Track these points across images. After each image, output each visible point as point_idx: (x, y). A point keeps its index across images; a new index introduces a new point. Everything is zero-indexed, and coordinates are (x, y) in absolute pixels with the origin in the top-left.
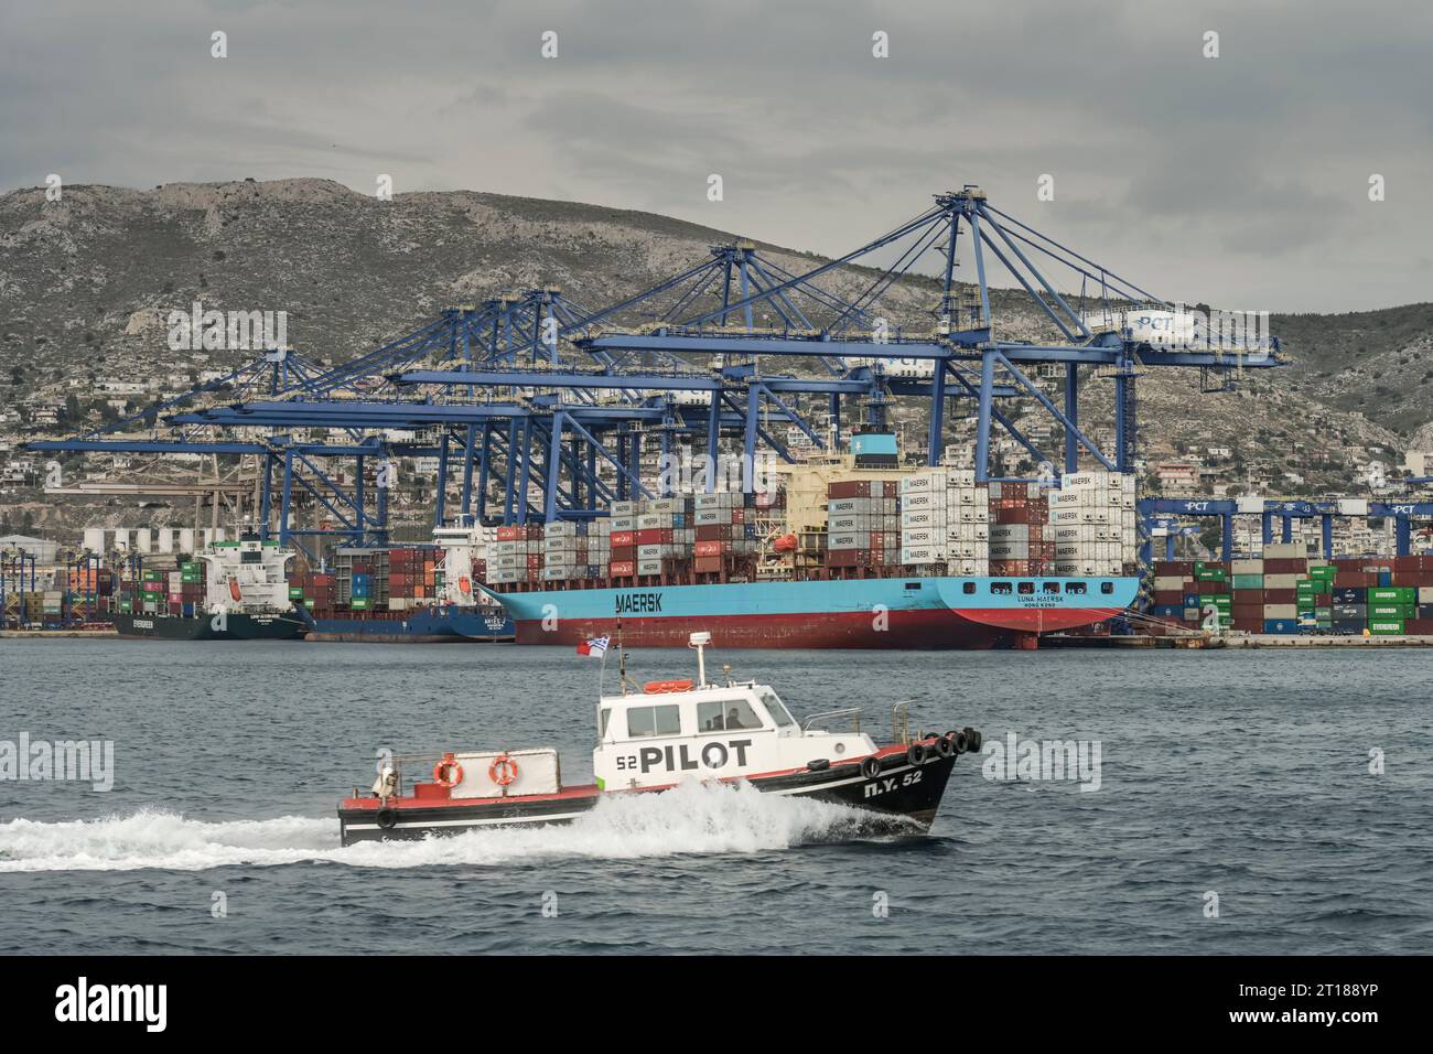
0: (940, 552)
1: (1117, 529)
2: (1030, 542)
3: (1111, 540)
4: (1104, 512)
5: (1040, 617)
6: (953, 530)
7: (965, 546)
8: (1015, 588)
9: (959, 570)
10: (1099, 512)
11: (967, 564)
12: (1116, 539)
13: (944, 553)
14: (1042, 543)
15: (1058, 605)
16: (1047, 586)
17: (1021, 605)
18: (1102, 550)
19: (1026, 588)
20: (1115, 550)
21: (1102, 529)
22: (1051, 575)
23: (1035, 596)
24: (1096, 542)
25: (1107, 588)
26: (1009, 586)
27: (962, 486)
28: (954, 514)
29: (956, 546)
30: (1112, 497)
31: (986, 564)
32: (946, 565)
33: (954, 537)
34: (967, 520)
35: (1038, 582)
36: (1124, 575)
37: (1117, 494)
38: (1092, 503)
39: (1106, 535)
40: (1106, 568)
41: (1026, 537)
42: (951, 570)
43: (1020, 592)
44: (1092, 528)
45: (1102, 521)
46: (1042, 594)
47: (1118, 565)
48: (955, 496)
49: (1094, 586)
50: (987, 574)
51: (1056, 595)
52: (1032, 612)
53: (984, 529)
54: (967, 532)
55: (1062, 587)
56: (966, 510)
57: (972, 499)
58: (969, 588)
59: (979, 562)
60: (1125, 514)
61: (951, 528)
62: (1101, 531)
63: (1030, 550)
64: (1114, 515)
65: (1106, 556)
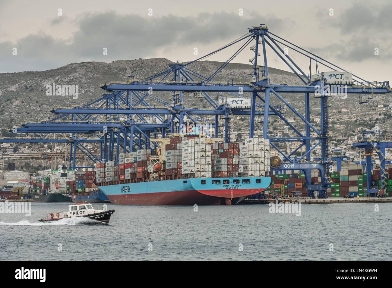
0: (192, 169)
1: (263, 159)
2: (228, 165)
3: (260, 163)
4: (257, 153)
5: (232, 192)
6: (197, 161)
7: (202, 167)
8: (222, 182)
9: (200, 175)
10: (255, 153)
11: (203, 173)
12: (263, 163)
13: (194, 169)
14: (233, 165)
15: (239, 188)
16: (234, 181)
17: (224, 188)
18: (257, 167)
19: (226, 182)
20: (262, 167)
21: (257, 159)
22: (236, 177)
23: (230, 185)
24: (254, 164)
25: (258, 181)
26: (219, 181)
27: (201, 144)
28: (198, 155)
29: (198, 167)
30: (260, 147)
31: (210, 173)
32: (194, 174)
33: (198, 163)
34: (203, 157)
35: (231, 179)
36: (266, 176)
37: (262, 146)
38: (252, 149)
39: (258, 161)
40: (258, 174)
41: (226, 163)
42: (196, 175)
43: (224, 183)
44: (253, 159)
45: (257, 156)
46: (232, 184)
47: (263, 173)
48: (197, 148)
49: (253, 181)
50: (211, 177)
51: (238, 184)
52: (229, 191)
53: (209, 160)
54: (203, 161)
55: (241, 181)
56: (202, 153)
57: (204, 149)
58: (203, 182)
59: (208, 172)
60: (266, 154)
61: (196, 160)
62: (256, 160)
63: (228, 168)
64: (261, 154)
65: (258, 169)
